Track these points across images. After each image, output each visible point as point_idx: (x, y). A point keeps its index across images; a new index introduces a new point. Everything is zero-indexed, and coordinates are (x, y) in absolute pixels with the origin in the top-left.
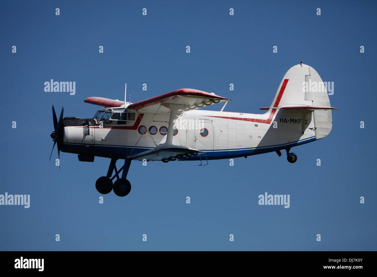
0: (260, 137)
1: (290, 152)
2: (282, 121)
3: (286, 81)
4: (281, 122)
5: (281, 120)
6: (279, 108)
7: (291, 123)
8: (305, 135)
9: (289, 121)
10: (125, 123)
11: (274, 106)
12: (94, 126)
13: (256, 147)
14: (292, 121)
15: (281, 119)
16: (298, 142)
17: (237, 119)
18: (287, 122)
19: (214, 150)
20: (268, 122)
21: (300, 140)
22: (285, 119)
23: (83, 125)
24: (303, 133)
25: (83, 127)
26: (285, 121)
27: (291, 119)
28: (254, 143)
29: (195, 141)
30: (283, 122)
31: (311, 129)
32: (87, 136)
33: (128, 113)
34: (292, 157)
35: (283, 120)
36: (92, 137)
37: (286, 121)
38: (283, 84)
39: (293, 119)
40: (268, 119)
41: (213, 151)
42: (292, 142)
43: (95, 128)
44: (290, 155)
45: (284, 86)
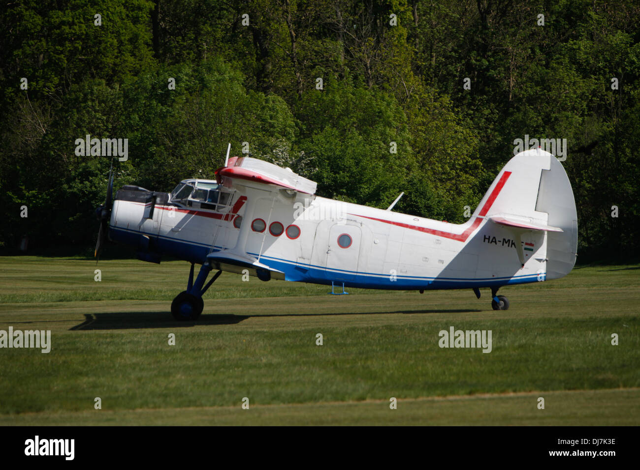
0: (442, 262)
1: (498, 294)
2: (487, 240)
3: (507, 174)
4: (484, 241)
5: (485, 238)
6: (488, 219)
7: (503, 245)
8: (526, 268)
9: (500, 241)
10: (213, 207)
11: (480, 214)
12: (163, 206)
13: (435, 277)
14: (506, 243)
15: (487, 237)
16: (512, 279)
17: (406, 226)
18: (496, 244)
19: (357, 273)
20: (462, 238)
21: (515, 275)
22: (494, 238)
23: (146, 201)
24: (523, 265)
25: (145, 204)
26: (492, 241)
27: (504, 240)
28: (432, 270)
29: (327, 253)
30: (489, 242)
31: (540, 260)
32: (148, 220)
33: (222, 193)
34: (499, 303)
35: (489, 239)
36: (156, 223)
37: (494, 241)
38: (501, 179)
39: (509, 240)
40: (463, 234)
41: (355, 274)
42: (499, 277)
43: (163, 208)
44: (497, 299)
45: (502, 181)
